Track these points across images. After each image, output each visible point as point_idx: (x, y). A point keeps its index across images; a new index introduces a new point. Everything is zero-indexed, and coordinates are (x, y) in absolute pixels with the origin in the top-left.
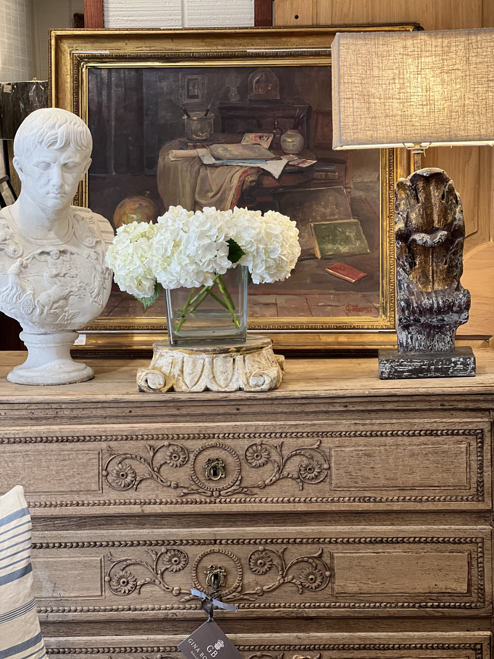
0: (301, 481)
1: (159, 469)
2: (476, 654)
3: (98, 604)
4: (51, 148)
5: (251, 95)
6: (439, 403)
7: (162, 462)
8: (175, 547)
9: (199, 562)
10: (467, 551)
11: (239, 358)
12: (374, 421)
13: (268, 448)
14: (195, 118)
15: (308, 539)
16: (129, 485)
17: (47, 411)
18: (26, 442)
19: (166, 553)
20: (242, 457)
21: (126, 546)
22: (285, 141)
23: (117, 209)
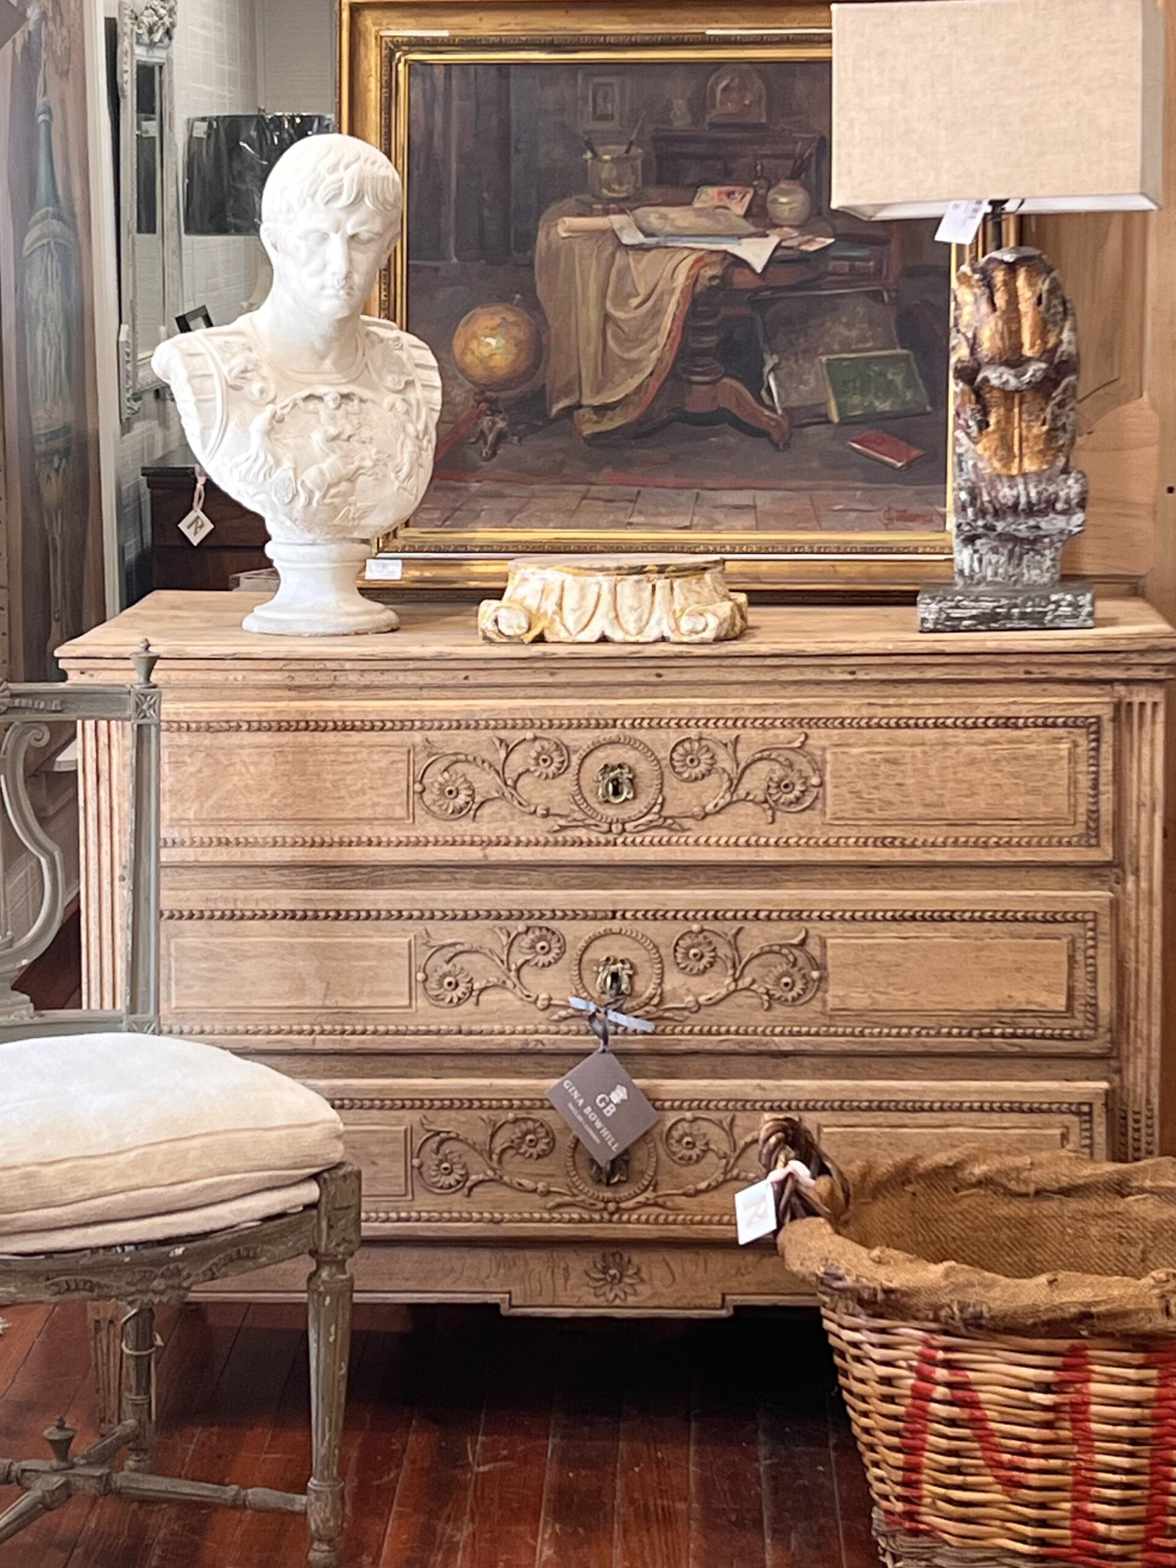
0: (771, 808)
1: (516, 782)
2: (1082, 1122)
3: (404, 1022)
4: (330, 205)
5: (712, 116)
6: (1022, 669)
7: (521, 770)
8: (542, 923)
9: (586, 949)
10: (1065, 935)
11: (661, 583)
12: (903, 701)
13: (711, 745)
14: (606, 157)
15: (782, 911)
16: (461, 810)
17: (317, 674)
18: (279, 730)
19: (526, 932)
20: (665, 763)
21: (454, 918)
22: (775, 201)
23: (460, 328)
